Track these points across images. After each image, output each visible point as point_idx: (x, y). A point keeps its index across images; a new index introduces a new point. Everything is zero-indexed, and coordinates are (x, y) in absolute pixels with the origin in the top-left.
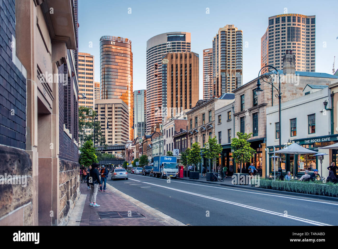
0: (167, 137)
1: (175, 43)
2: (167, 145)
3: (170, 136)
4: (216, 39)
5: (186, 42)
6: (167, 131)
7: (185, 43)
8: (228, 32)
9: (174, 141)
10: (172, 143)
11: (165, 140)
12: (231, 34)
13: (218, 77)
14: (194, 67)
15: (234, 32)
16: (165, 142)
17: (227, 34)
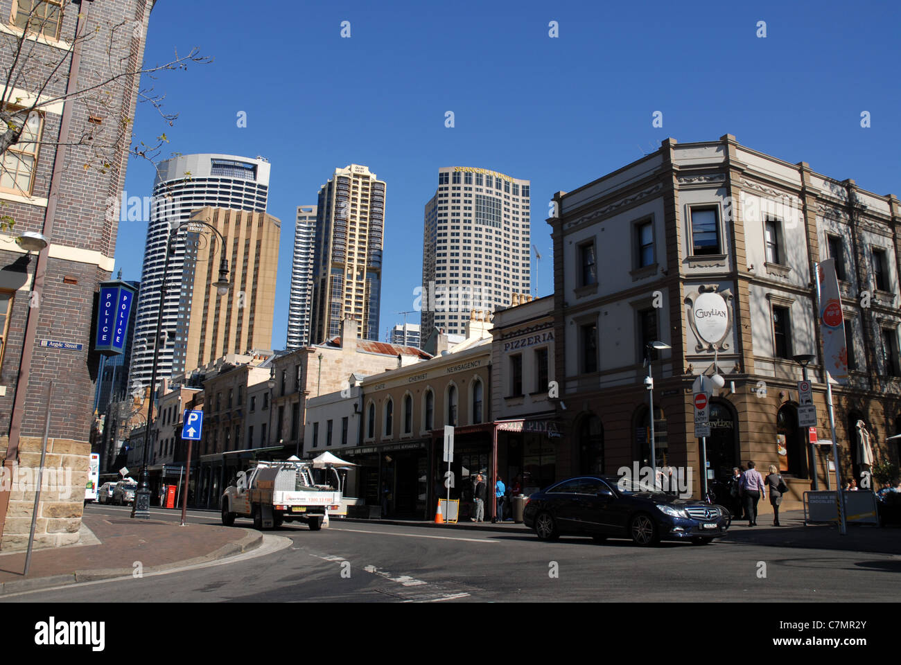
0: (164, 423)
1: (229, 181)
2: (162, 441)
3: (169, 422)
4: (326, 191)
5: (257, 182)
6: (165, 411)
7: (254, 185)
8: (354, 182)
9: (175, 435)
10: (172, 439)
11: (158, 430)
12: (360, 186)
13: (324, 277)
14: (267, 248)
15: (368, 184)
16: (158, 434)
17: (352, 184)
